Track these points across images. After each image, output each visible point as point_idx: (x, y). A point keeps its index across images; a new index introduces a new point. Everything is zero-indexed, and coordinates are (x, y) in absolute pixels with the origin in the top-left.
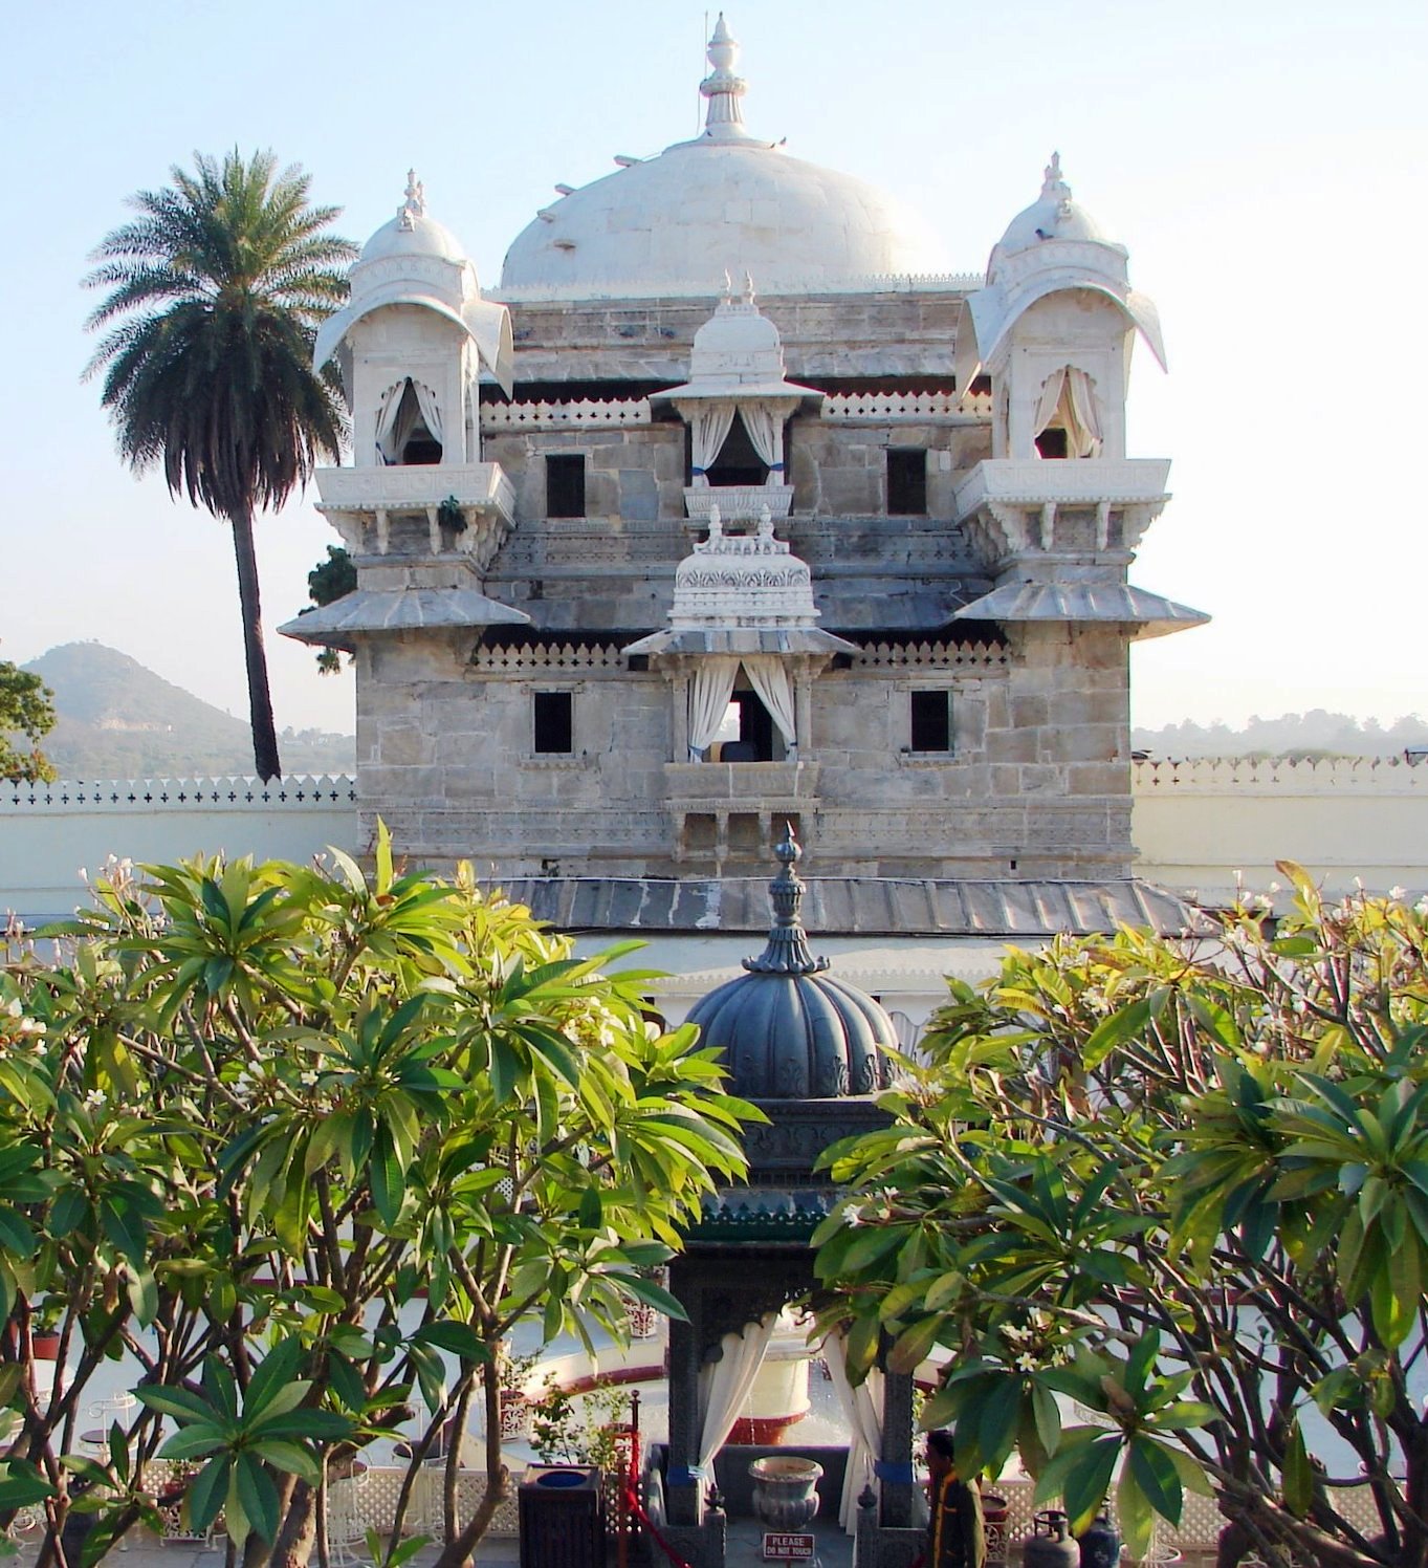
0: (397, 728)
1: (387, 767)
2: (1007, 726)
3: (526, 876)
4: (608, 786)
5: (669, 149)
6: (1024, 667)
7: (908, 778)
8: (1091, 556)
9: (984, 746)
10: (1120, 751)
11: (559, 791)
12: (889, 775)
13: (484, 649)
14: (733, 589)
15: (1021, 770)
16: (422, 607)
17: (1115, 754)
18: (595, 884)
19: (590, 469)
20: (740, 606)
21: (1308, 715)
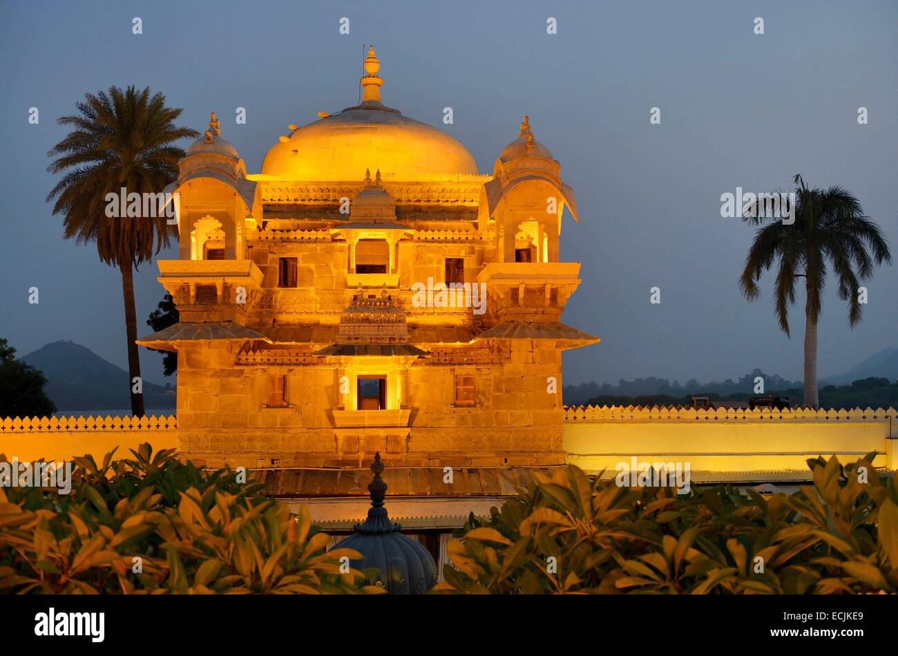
0: (198, 392)
1: (192, 412)
2: (502, 391)
3: (263, 468)
4: (305, 422)
5: (344, 111)
6: (510, 363)
7: (454, 418)
8: (542, 309)
9: (491, 401)
10: (557, 404)
11: (280, 425)
12: (444, 416)
13: (244, 353)
14: (368, 324)
15: (509, 414)
16: (212, 331)
17: (555, 406)
18: (298, 472)
19: (300, 264)
20: (372, 332)
21: (647, 379)
